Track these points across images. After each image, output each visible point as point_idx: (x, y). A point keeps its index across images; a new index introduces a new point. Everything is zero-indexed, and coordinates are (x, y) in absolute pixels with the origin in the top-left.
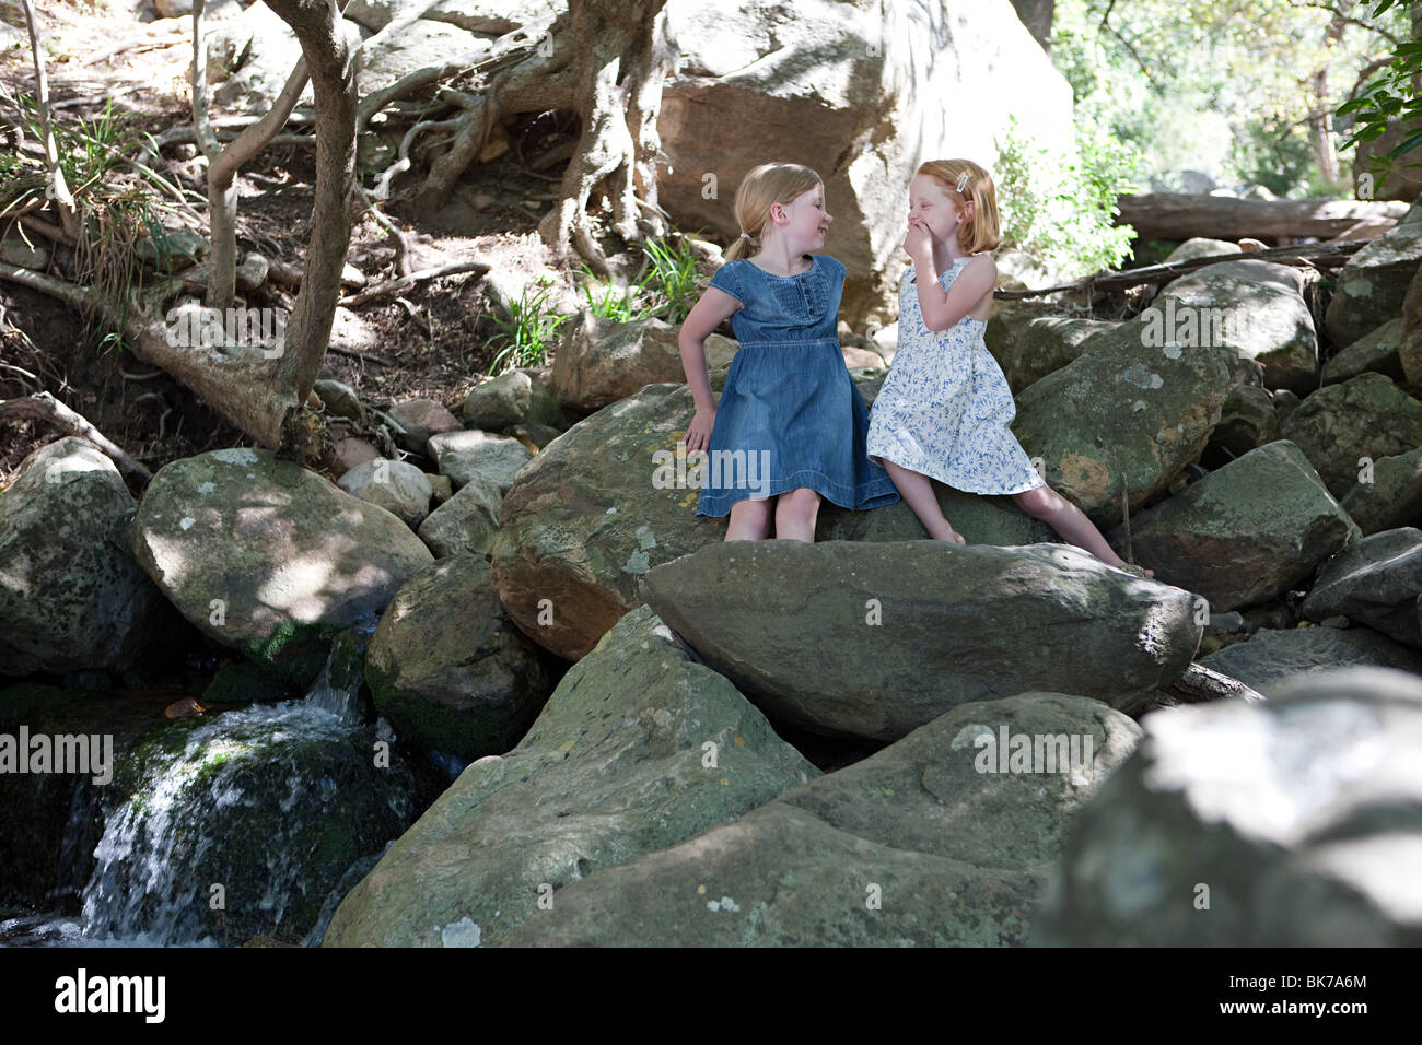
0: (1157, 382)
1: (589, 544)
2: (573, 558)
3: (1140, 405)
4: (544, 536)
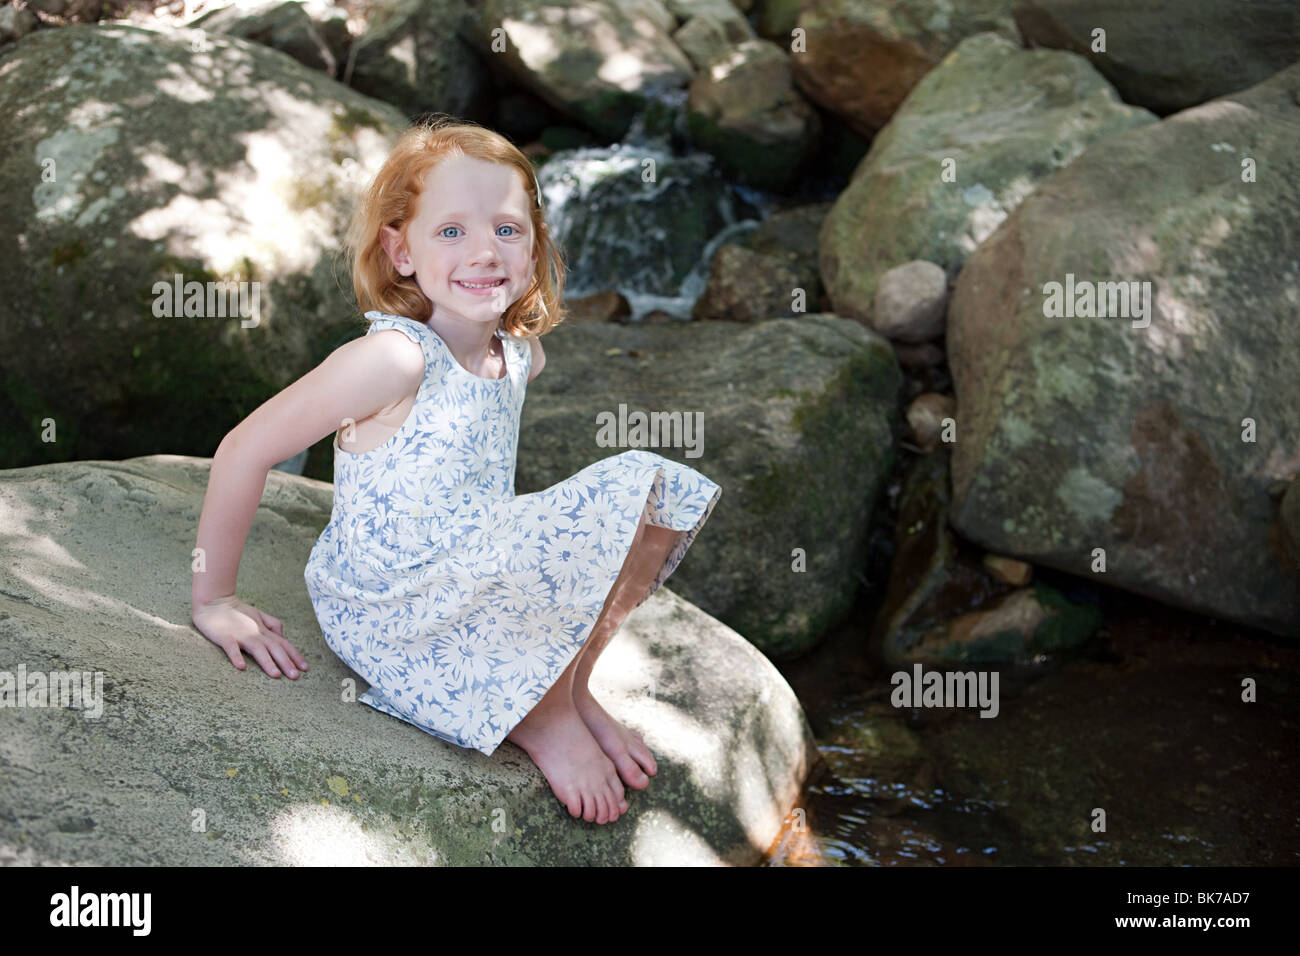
1: (893, 13)
2: (880, 23)
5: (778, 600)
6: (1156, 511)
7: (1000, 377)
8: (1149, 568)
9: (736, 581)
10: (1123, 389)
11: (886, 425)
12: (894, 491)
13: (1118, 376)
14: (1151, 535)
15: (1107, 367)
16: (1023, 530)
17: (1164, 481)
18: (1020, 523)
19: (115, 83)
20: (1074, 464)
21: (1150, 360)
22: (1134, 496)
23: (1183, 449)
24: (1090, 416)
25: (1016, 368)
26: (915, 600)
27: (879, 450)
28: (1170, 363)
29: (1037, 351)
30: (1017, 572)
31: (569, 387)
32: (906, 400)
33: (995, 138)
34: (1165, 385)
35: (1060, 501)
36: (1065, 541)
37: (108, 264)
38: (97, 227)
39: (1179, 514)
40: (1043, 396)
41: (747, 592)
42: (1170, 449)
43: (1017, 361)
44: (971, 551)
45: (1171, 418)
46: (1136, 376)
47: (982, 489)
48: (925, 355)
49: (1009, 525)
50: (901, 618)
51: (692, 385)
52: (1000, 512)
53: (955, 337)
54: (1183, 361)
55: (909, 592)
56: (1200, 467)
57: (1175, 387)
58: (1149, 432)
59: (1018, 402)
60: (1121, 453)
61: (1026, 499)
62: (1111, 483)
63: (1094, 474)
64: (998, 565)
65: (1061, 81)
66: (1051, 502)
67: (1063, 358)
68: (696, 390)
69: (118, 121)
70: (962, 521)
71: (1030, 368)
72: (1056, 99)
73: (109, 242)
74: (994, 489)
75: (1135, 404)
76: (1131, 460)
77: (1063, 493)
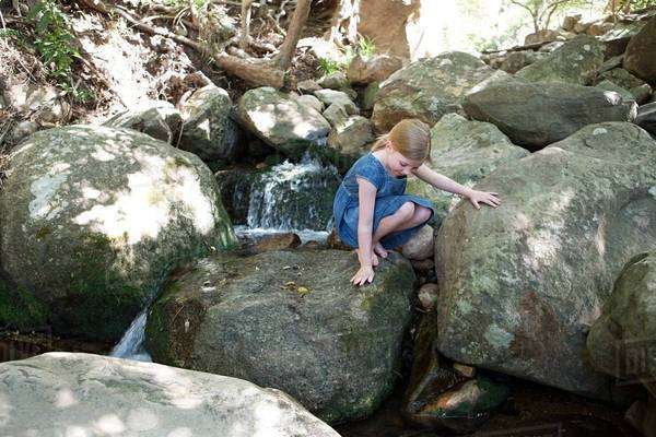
0: (581, 58)
1: (413, 103)
2: (408, 108)
3: (576, 65)
4: (397, 102)
5: (355, 393)
6: (530, 343)
7: (457, 281)
8: (529, 369)
9: (335, 385)
10: (512, 286)
11: (407, 301)
12: (413, 331)
13: (509, 280)
14: (528, 354)
15: (504, 276)
16: (470, 353)
17: (533, 328)
18: (468, 349)
19: (68, 154)
20: (491, 322)
21: (524, 270)
22: (519, 336)
23: (541, 313)
24: (497, 299)
25: (463, 277)
26: (422, 387)
27: (404, 314)
28: (533, 272)
29: (473, 268)
30: (468, 372)
31: (262, 289)
32: (418, 287)
33: (455, 163)
34: (532, 283)
35: (485, 340)
36: (489, 358)
37: (59, 237)
38: (56, 220)
39: (541, 343)
40: (476, 291)
41: (341, 390)
42: (536, 313)
43: (464, 274)
44: (447, 362)
45: (534, 298)
46: (518, 279)
47: (450, 333)
48: (426, 264)
49: (463, 350)
50: (415, 396)
51: (318, 287)
52: (458, 344)
53: (438, 258)
54: (539, 271)
55: (419, 382)
56: (549, 322)
57: (536, 284)
58: (525, 305)
59: (464, 293)
60: (512, 315)
61: (470, 338)
62: (508, 330)
63: (500, 327)
64: (459, 368)
65: (484, 136)
66: (482, 340)
67: (484, 272)
68: (320, 289)
69: (69, 172)
70: (441, 349)
71: (469, 277)
72: (482, 144)
73: (60, 227)
74: (455, 333)
75: (518, 293)
76: (517, 319)
77: (486, 336)
